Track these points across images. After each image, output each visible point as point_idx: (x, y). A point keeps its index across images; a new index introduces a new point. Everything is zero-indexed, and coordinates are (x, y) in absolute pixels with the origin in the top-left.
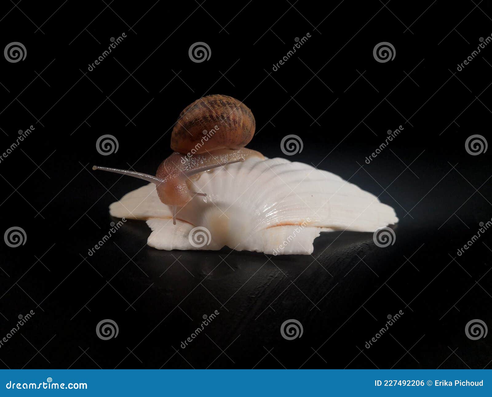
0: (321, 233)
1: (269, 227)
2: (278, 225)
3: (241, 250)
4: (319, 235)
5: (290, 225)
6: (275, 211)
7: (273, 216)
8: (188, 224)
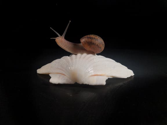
0: (108, 78)
1: (90, 76)
2: (93, 75)
3: (81, 83)
4: (107, 79)
5: (98, 75)
7: (92, 72)
8: (63, 75)
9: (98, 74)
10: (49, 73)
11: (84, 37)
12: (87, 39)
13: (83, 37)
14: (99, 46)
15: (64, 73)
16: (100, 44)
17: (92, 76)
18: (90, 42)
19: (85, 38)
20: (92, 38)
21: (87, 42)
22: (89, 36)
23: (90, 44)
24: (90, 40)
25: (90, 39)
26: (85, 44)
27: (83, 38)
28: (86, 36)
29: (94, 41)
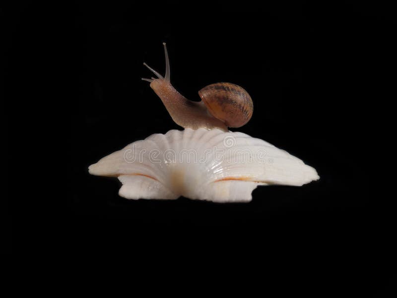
0: (258, 186)
1: (216, 181)
2: (223, 180)
3: (194, 198)
4: (256, 187)
5: (233, 179)
6: (221, 168)
7: (220, 172)
8: (151, 180)
9: (235, 175)
10: (118, 175)
11: (208, 87)
12: (216, 91)
13: (206, 87)
14: (243, 108)
15: (152, 173)
16: (245, 104)
17: (220, 180)
18: (224, 98)
19: (211, 87)
20: (228, 88)
21: (215, 97)
22: (219, 84)
23: (224, 101)
24: (222, 93)
25: (224, 91)
26: (212, 101)
27: (207, 89)
28: (212, 85)
29: (232, 95)
